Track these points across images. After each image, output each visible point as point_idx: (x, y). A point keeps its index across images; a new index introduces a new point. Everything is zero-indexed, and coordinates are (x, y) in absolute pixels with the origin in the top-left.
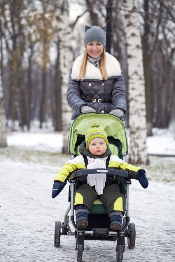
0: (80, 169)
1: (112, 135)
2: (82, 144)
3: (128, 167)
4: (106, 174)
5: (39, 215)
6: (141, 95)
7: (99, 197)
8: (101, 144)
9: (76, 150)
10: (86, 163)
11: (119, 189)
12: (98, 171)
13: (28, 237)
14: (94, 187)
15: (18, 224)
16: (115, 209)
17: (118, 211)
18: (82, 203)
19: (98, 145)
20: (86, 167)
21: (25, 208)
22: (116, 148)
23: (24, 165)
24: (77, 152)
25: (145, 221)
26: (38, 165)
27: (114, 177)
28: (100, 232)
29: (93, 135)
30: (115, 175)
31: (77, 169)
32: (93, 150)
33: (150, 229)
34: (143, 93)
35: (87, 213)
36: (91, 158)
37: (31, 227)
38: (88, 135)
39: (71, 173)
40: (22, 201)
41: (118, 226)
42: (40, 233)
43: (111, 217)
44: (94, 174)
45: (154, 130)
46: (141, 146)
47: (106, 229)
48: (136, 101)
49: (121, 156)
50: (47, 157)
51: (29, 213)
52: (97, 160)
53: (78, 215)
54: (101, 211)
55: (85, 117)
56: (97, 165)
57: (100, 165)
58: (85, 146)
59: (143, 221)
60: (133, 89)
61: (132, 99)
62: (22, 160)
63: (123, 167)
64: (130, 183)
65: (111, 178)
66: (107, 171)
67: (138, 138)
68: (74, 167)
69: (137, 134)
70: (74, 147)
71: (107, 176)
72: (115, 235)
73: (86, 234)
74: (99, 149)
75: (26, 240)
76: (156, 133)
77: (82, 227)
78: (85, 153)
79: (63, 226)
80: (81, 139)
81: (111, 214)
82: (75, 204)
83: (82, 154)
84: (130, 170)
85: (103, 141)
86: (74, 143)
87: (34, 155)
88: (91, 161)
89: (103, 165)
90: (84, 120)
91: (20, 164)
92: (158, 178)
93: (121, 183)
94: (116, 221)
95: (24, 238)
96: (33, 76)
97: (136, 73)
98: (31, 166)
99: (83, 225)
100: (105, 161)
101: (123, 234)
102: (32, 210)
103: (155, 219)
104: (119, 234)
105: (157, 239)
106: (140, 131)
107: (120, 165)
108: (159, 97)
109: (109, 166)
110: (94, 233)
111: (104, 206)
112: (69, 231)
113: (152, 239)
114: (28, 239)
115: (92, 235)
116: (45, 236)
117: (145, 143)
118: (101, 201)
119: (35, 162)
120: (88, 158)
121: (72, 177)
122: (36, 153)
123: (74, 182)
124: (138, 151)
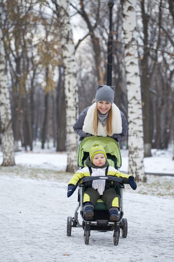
0: (86, 177)
1: (110, 152)
2: (87, 159)
3: (121, 175)
4: (105, 180)
5: (53, 219)
6: (139, 118)
7: (101, 197)
8: (102, 158)
9: (83, 163)
10: (91, 172)
11: (115, 191)
12: (100, 178)
13: (47, 233)
14: (97, 189)
15: (37, 225)
16: (113, 206)
17: (115, 207)
18: (89, 200)
19: (100, 159)
20: (91, 175)
21: (40, 214)
22: (113, 162)
23: (34, 181)
24: (84, 164)
25: (140, 224)
26: (45, 181)
27: (112, 182)
28: (102, 222)
29: (96, 152)
30: (113, 181)
31: (84, 177)
32: (96, 163)
33: (143, 229)
34: (141, 117)
35: (92, 208)
36: (94, 168)
37: (48, 226)
38: (91, 152)
39: (80, 179)
40: (38, 209)
41: (116, 218)
42: (56, 231)
43: (110, 211)
44: (97, 180)
45: (153, 151)
46: (139, 165)
47: (106, 220)
48: (134, 123)
49: (116, 168)
50: (52, 175)
51: (45, 218)
52: (99, 170)
53: (86, 209)
54: (103, 207)
55: (89, 139)
56: (99, 173)
57: (101, 173)
58: (90, 160)
59: (138, 223)
60: (132, 113)
61: (131, 122)
62: (31, 177)
63: (118, 175)
64: (124, 187)
65: (109, 183)
66: (107, 178)
67: (136, 157)
68: (82, 175)
69: (135, 153)
70: (82, 161)
71: (106, 181)
72: (113, 224)
73: (92, 224)
74: (100, 162)
75: (45, 235)
76: (155, 154)
77: (89, 217)
78: (90, 165)
79: (73, 220)
80: (86, 155)
81: (110, 209)
82: (84, 202)
83: (88, 166)
84: (123, 177)
85: (103, 156)
86: (82, 158)
87: (41, 173)
88: (94, 171)
89: (103, 173)
90: (88, 141)
91: (30, 180)
92: (154, 192)
93: (117, 187)
94: (113, 214)
95: (44, 234)
96: (35, 97)
97: (134, 98)
98: (40, 182)
99: (90, 216)
100: (105, 171)
101: (119, 224)
102: (47, 215)
103: (148, 222)
104: (116, 224)
105: (148, 236)
106: (138, 151)
107: (115, 174)
108: (158, 119)
109: (107, 175)
110: (98, 223)
111: (105, 204)
112: (78, 224)
113: (144, 236)
114: (47, 234)
115: (96, 225)
116: (60, 233)
117: (142, 162)
118: (102, 200)
119: (43, 179)
120: (92, 168)
121: (81, 182)
122: (42, 171)
123: (82, 186)
124: (136, 169)
